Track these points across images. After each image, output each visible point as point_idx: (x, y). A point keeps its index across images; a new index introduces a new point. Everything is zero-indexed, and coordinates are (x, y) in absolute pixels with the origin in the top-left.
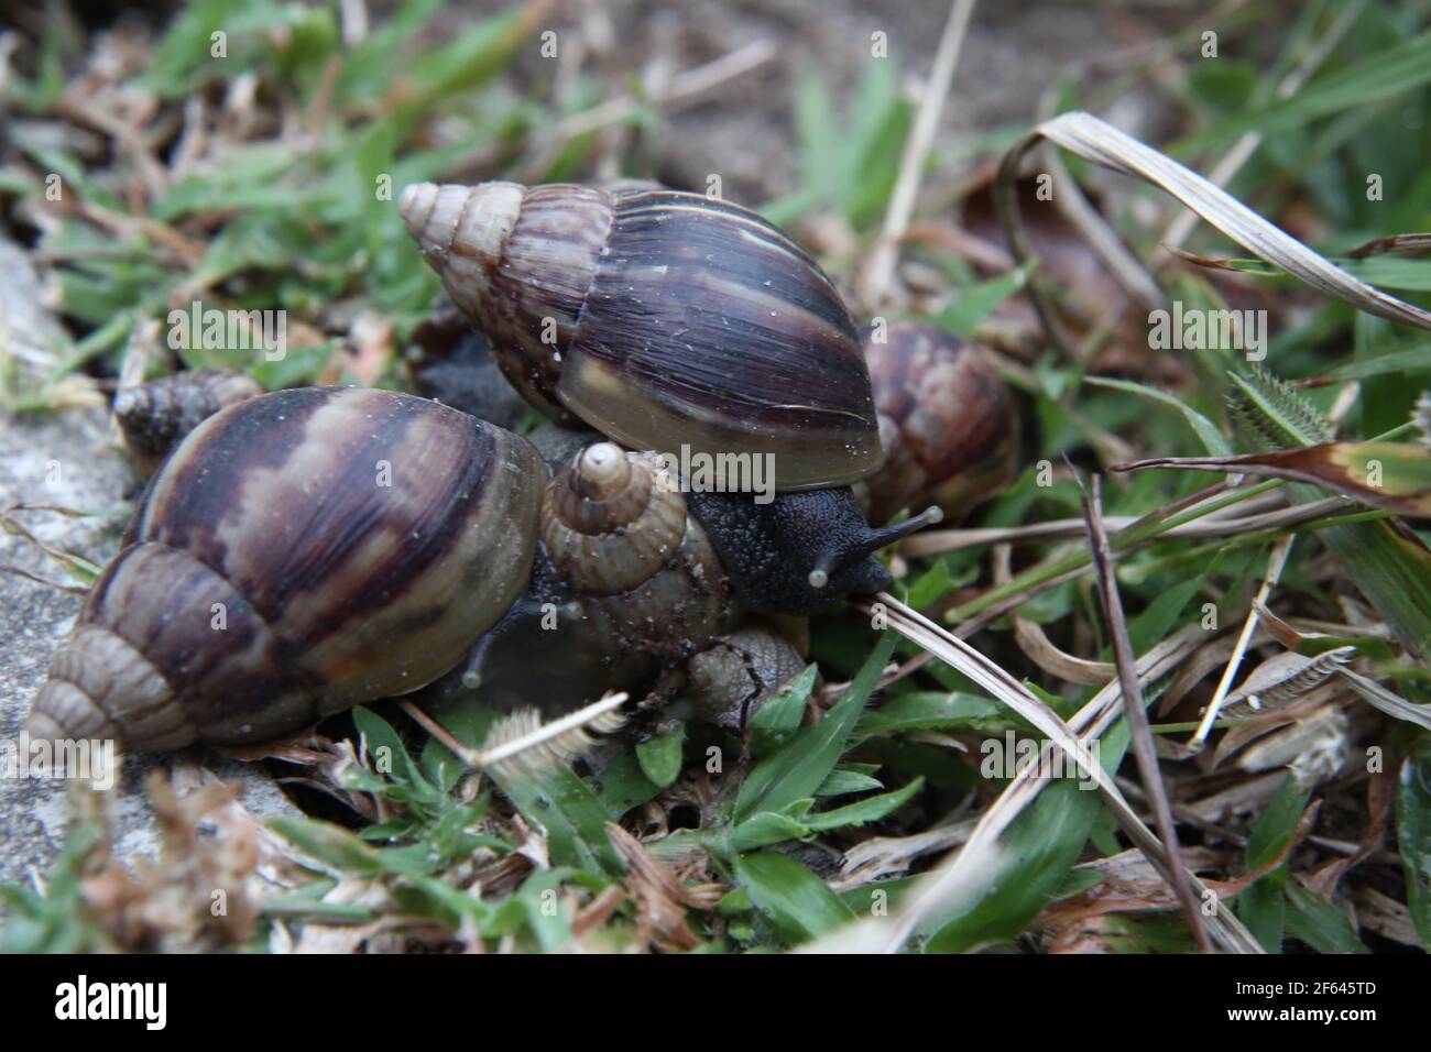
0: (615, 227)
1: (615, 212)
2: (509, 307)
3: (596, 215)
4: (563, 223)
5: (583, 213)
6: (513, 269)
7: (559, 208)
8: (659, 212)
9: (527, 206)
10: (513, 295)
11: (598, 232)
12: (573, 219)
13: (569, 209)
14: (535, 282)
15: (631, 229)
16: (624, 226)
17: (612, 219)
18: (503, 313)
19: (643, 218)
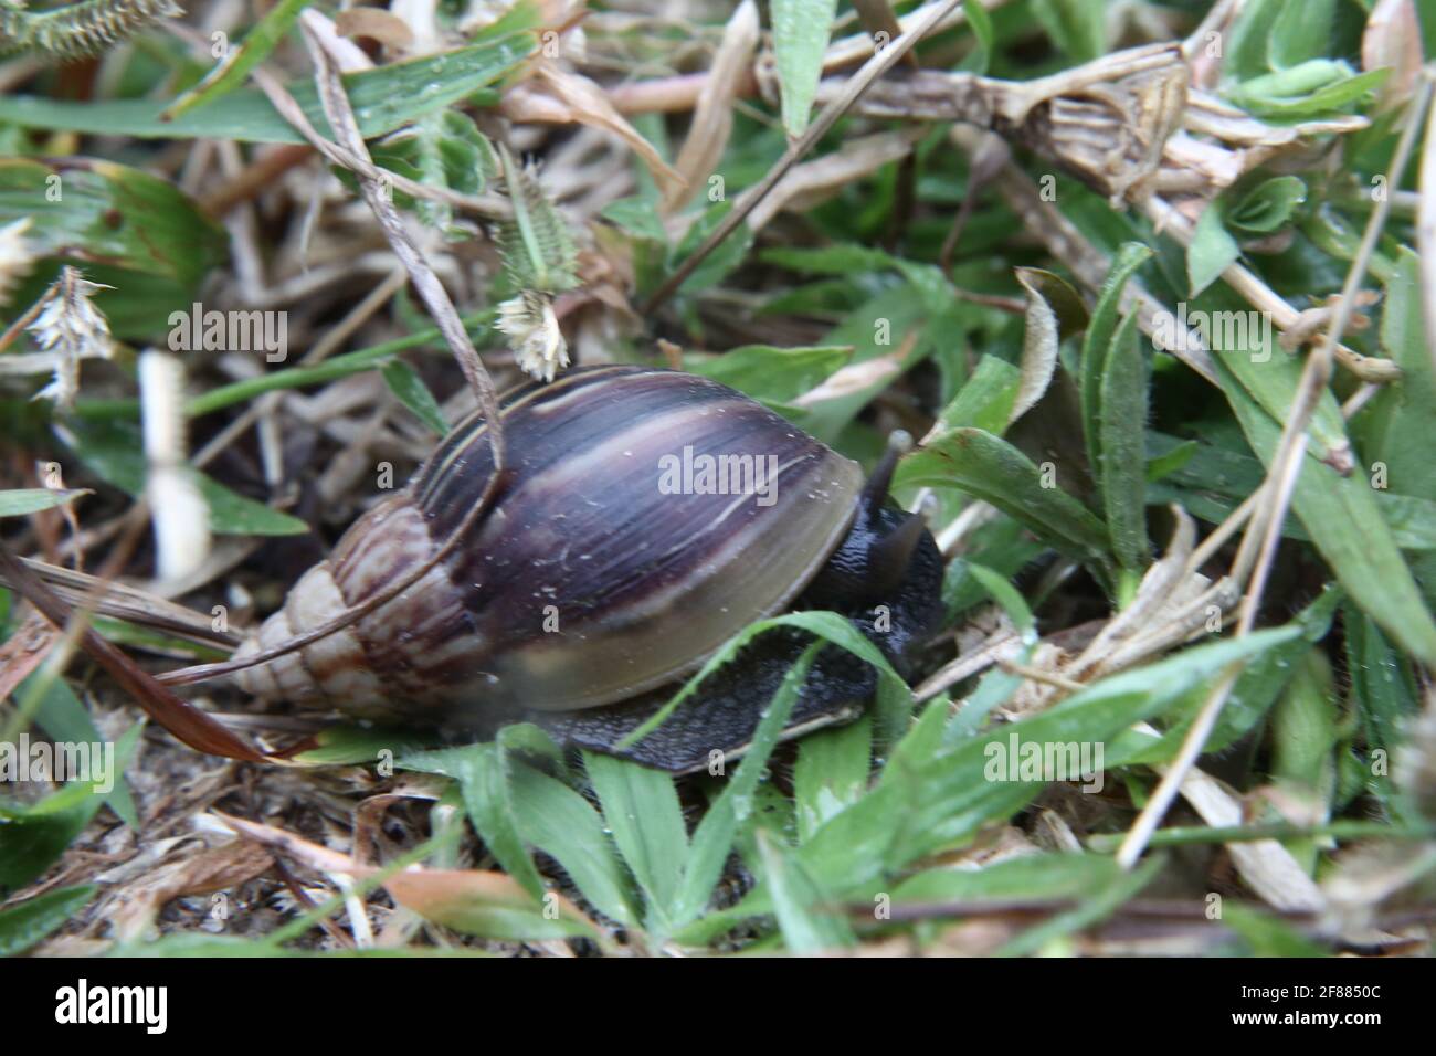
0: (427, 518)
1: (418, 505)
2: (411, 678)
3: (403, 525)
4: (382, 560)
5: (389, 534)
6: (380, 644)
7: (367, 550)
8: (451, 467)
9: (339, 577)
10: (403, 664)
11: (417, 537)
12: (385, 548)
13: (375, 543)
14: (408, 635)
15: (440, 506)
16: (432, 510)
17: (419, 513)
18: (411, 689)
19: (443, 485)
